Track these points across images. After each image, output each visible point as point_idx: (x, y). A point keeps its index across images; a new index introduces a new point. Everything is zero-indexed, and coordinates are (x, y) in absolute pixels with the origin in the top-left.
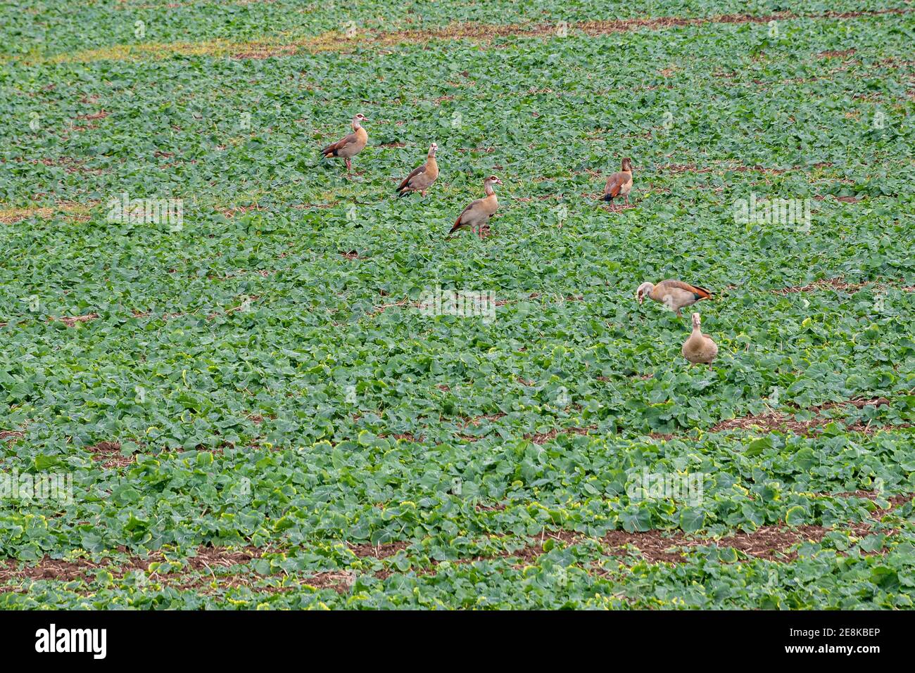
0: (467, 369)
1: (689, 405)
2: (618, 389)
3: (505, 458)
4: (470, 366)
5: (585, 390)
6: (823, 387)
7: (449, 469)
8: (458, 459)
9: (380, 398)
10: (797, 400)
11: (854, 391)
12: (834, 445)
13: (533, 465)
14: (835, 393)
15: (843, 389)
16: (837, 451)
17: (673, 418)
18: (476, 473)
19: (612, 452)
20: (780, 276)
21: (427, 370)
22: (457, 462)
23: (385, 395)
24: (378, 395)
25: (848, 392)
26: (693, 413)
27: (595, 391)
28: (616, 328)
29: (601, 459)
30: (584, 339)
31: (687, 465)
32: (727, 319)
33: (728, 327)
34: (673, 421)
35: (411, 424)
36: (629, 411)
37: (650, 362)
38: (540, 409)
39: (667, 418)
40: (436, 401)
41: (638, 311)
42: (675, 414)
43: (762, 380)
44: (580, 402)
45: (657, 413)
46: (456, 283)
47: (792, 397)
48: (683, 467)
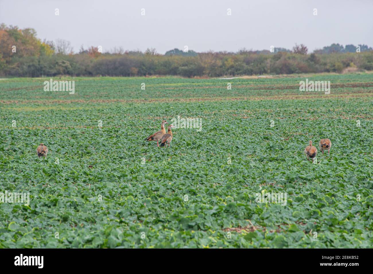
0: (78, 205)
1: (205, 219)
2: (164, 213)
3: (98, 236)
4: (79, 204)
5: (145, 212)
6: (280, 216)
7: (63, 241)
8: (69, 235)
9: (26, 214)
10: (266, 222)
11: (297, 219)
12: (296, 237)
13: (115, 239)
14: (287, 219)
15: (291, 218)
16: (297, 240)
17: (196, 225)
18: (80, 243)
19: (162, 237)
20: (243, 180)
21: (55, 205)
22: (69, 237)
23: (29, 213)
24: (25, 213)
25: (294, 219)
26: (208, 222)
27: (150, 213)
28: (160, 193)
29: (156, 240)
30: (143, 197)
31: (208, 243)
32: (220, 190)
33: (221, 194)
34: (196, 226)
35: (42, 225)
36: (170, 222)
37: (180, 205)
38: (118, 220)
39: (193, 224)
40: (59, 215)
41: (171, 189)
42: (198, 222)
43: (245, 210)
44: (142, 218)
45: (188, 221)
46: (74, 179)
47: (263, 220)
48: (206, 244)
